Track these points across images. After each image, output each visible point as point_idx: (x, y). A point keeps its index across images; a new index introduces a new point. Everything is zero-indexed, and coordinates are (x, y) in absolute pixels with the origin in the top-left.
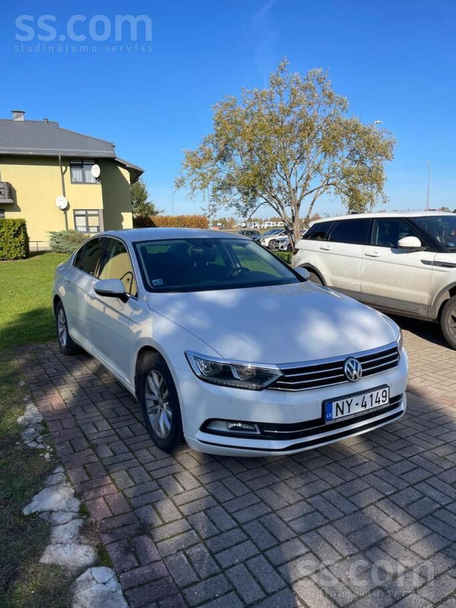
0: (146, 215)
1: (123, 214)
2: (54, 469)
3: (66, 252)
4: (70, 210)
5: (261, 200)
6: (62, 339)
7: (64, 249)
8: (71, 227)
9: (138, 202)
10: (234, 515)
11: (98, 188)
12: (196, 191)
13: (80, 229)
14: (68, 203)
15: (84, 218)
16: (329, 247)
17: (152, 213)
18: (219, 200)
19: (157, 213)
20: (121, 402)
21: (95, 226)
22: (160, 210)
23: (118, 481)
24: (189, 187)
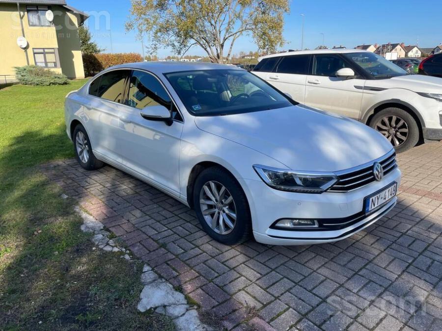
0: (91, 52)
1: (73, 52)
2: (142, 268)
3: (31, 84)
4: (29, 48)
5: (192, 41)
6: (83, 157)
7: (29, 81)
8: (32, 62)
9: (83, 42)
10: (314, 291)
11: (53, 30)
12: (143, 33)
13: (39, 64)
14: (28, 43)
15: (42, 55)
16: (277, 77)
17: (96, 51)
18: (160, 41)
19: (99, 51)
20: (160, 206)
21: (52, 62)
22: (102, 49)
23: (203, 273)
24: (137, 30)
